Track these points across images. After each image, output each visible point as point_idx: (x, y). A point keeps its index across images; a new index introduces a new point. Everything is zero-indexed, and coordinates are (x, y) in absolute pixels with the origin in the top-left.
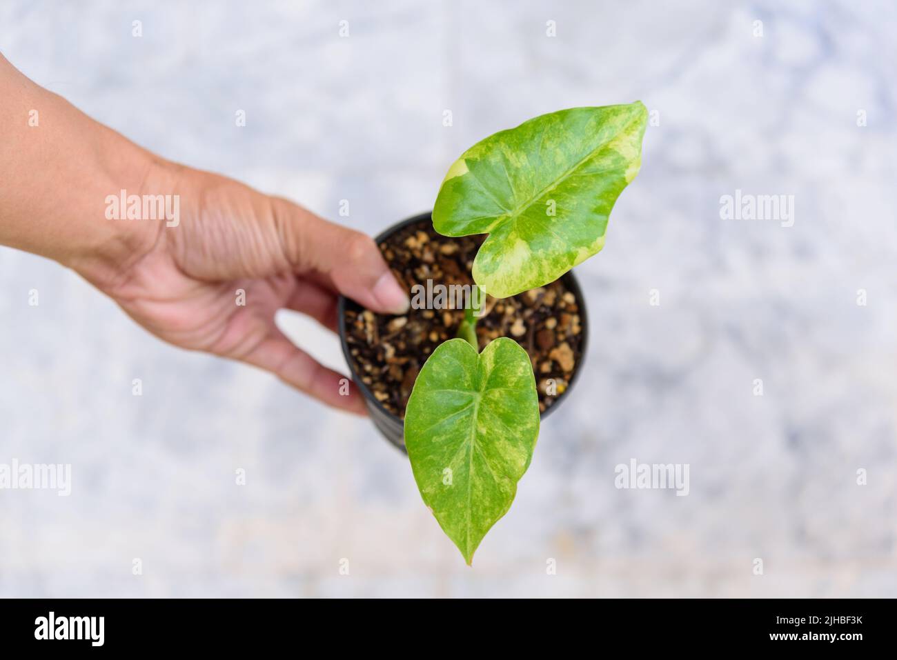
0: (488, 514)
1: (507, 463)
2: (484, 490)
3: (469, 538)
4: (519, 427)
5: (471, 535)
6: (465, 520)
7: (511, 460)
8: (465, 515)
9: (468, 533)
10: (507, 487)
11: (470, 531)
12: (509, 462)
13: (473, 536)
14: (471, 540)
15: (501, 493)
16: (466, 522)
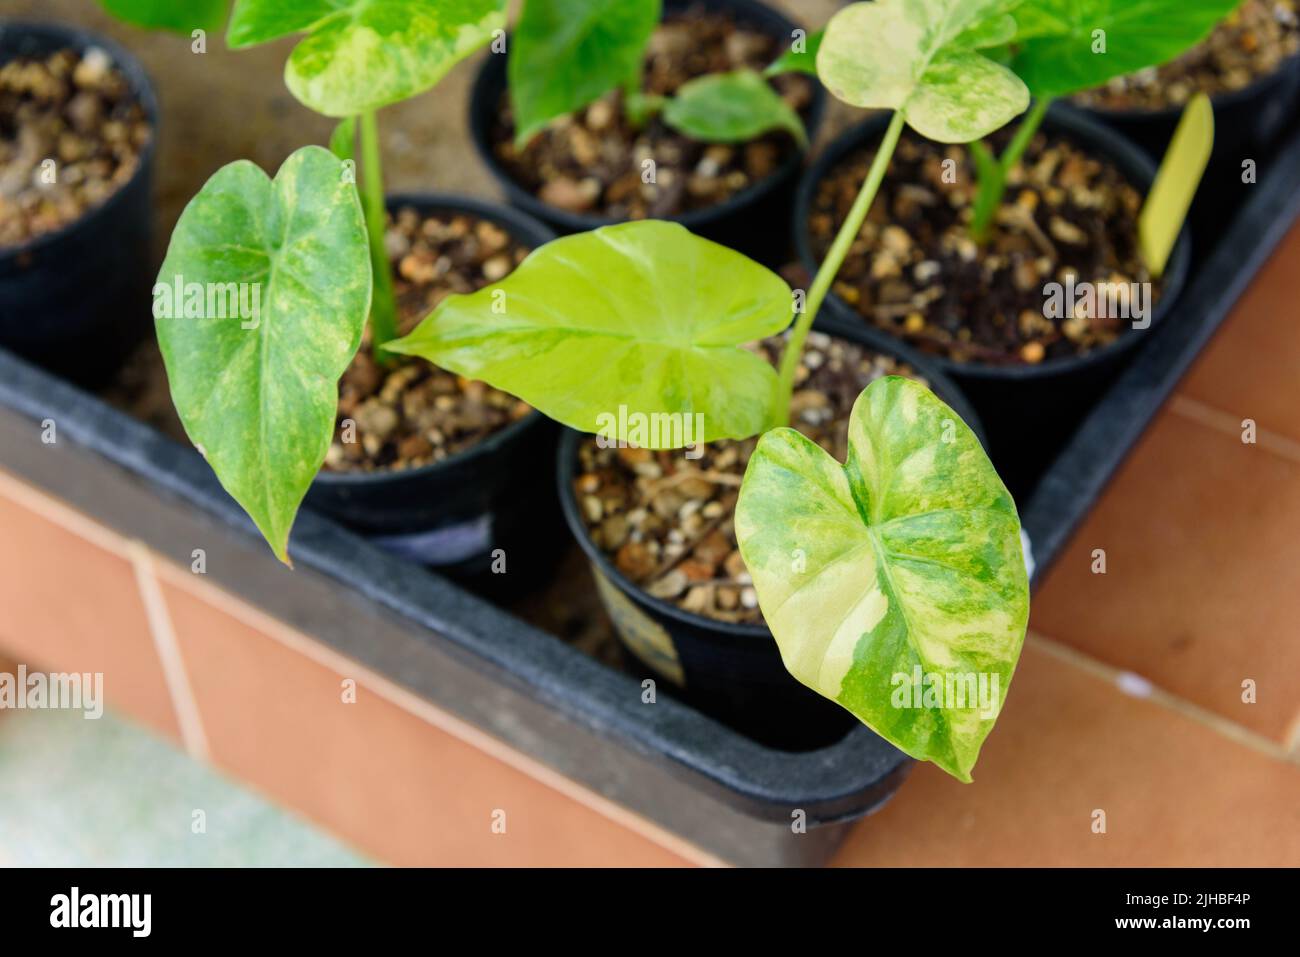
0: (298, 450)
1: (320, 351)
2: (287, 405)
3: (271, 501)
4: (337, 289)
5: (274, 495)
6: (259, 464)
7: (325, 345)
8: (259, 455)
9: (269, 491)
10: (322, 393)
11: (272, 485)
12: (322, 349)
13: (278, 497)
14: (276, 505)
15: (316, 408)
16: (261, 468)
